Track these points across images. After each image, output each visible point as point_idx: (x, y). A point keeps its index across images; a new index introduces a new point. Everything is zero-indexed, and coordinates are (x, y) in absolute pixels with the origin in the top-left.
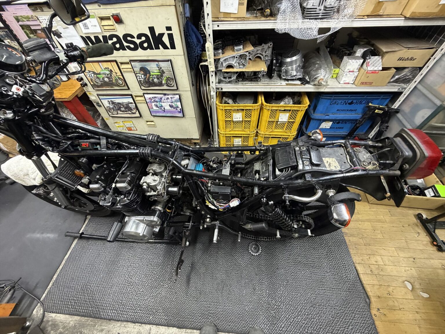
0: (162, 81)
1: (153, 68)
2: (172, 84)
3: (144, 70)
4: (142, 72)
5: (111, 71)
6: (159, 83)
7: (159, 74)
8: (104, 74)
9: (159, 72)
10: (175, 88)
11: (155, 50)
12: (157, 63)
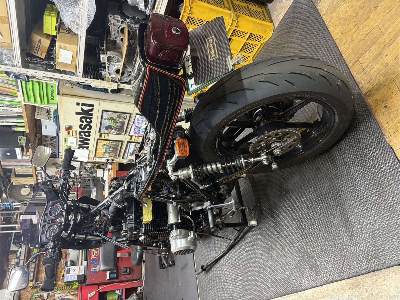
0: (120, 121)
1: (106, 123)
2: (125, 117)
3: (107, 128)
4: (110, 130)
5: (105, 145)
6: (121, 123)
7: (113, 121)
8: (106, 148)
9: (112, 120)
10: (128, 115)
11: (93, 116)
12: (103, 119)
